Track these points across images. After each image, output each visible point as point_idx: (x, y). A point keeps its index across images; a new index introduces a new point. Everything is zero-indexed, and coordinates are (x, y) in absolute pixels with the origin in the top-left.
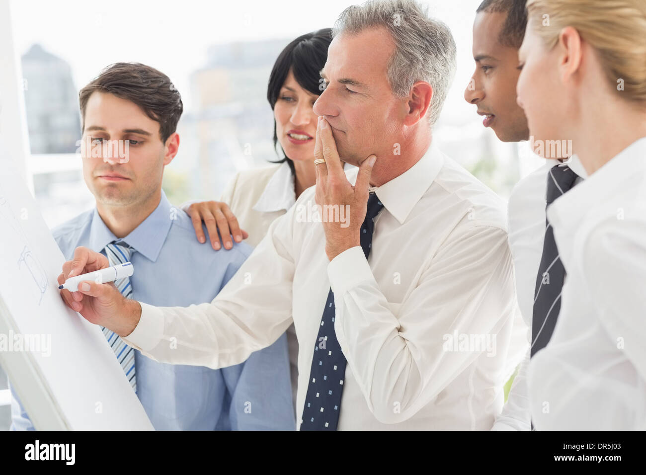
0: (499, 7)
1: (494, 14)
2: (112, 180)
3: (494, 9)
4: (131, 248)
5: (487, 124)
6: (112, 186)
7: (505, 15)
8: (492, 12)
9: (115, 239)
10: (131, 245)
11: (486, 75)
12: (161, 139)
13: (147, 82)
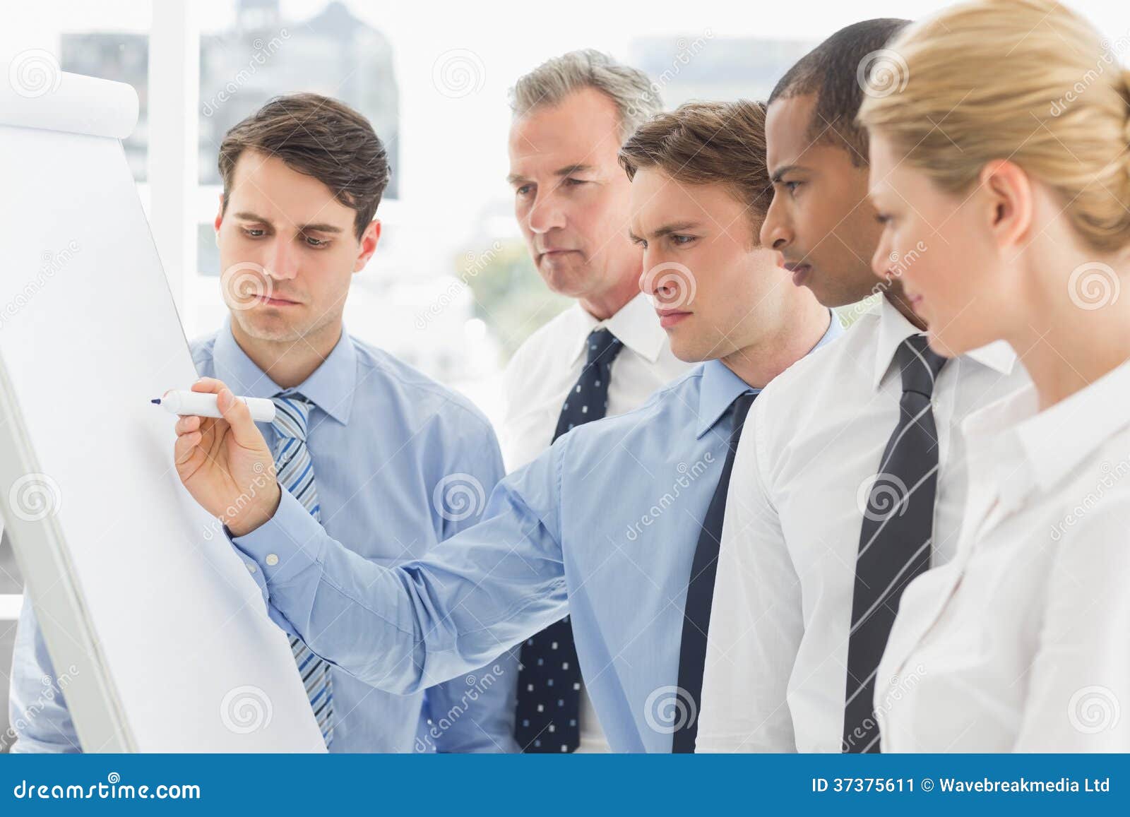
0: (803, 88)
1: (796, 99)
2: (275, 304)
3: (796, 91)
4: (311, 403)
5: (799, 281)
6: (272, 314)
7: (815, 97)
8: (792, 97)
9: (278, 390)
10: (310, 396)
11: (793, 198)
12: (356, 235)
13: (340, 141)
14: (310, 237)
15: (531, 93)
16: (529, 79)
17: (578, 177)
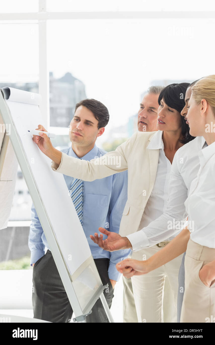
2: (77, 135)
12: (98, 127)
14: (87, 123)
15: (153, 90)
16: (154, 87)
17: (153, 110)
